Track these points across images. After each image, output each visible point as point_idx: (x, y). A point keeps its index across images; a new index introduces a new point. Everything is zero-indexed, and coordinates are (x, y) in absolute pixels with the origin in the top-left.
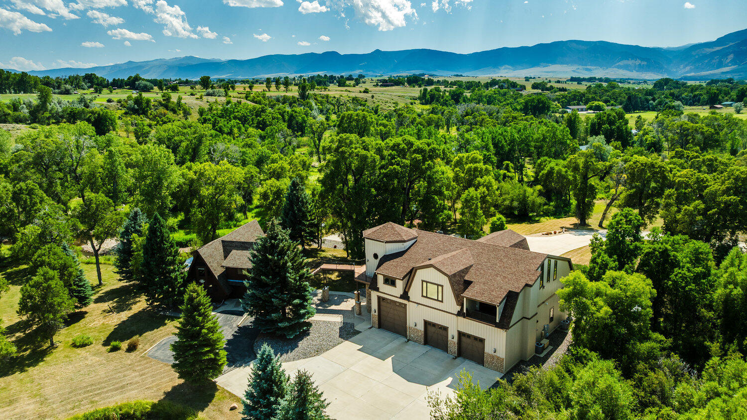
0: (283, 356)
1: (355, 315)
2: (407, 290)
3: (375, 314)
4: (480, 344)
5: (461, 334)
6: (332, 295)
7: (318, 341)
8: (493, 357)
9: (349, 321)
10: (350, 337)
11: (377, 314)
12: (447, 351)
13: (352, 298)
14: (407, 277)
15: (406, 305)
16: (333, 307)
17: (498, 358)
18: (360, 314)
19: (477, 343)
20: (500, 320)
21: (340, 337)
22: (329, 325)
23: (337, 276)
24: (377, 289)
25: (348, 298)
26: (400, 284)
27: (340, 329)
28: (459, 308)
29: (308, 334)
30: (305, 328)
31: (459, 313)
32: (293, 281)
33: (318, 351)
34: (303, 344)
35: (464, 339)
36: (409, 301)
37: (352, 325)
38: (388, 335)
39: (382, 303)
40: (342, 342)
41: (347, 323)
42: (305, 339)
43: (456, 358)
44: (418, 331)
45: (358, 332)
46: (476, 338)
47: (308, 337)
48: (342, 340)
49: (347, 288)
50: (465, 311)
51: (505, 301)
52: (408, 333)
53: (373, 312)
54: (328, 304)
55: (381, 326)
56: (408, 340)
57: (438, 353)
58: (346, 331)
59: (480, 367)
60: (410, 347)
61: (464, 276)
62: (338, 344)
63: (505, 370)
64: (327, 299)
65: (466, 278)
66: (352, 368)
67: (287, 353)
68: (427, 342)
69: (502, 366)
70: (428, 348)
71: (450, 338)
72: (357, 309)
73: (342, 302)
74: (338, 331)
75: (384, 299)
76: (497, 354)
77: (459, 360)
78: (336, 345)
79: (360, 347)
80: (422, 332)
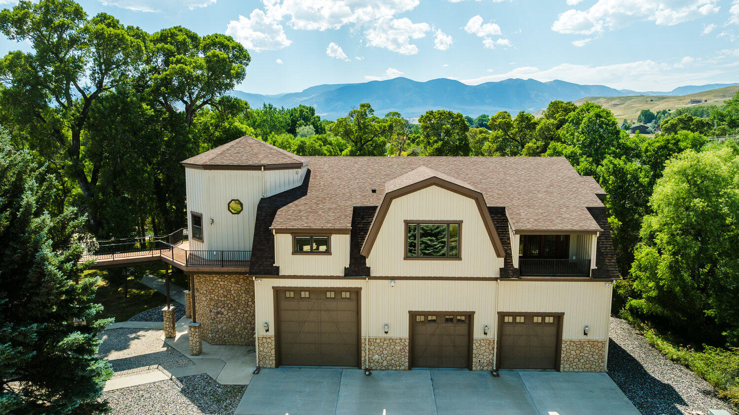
1: (190, 355)
2: (361, 255)
3: (266, 336)
4: (546, 327)
5: (505, 319)
9: (188, 372)
11: (271, 333)
12: (468, 366)
15: (357, 292)
17: (593, 344)
18: (200, 351)
19: (540, 329)
20: (598, 263)
24: (273, 273)
26: (341, 244)
27: (186, 394)
28: (500, 263)
31: (505, 273)
35: (508, 328)
36: (369, 278)
37: (207, 379)
39: (287, 303)
44: (392, 342)
45: (239, 389)
50: (516, 265)
52: (365, 354)
53: (259, 333)
55: (280, 361)
69: (601, 357)
70: (423, 373)
71: (477, 334)
74: (184, 400)
76: (591, 336)
77: (506, 375)
80: (403, 341)
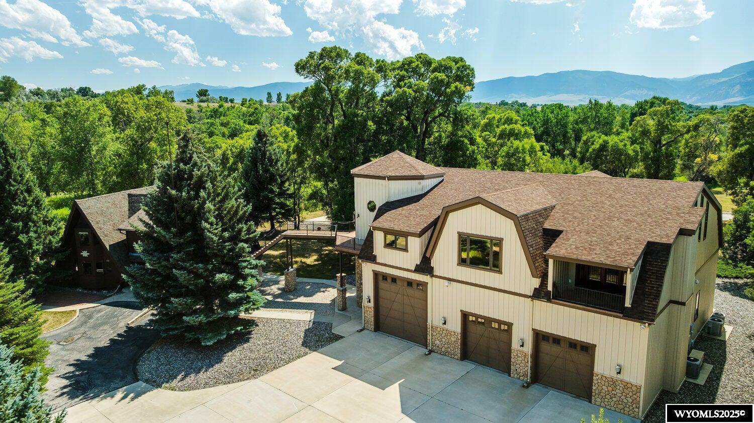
0: (187, 379)
1: (336, 310)
2: (428, 255)
3: (368, 306)
4: (582, 358)
5: (540, 337)
6: (302, 283)
7: (262, 351)
8: (613, 383)
9: (324, 319)
10: (322, 346)
11: (372, 304)
12: (508, 371)
13: (334, 287)
14: (429, 233)
15: (425, 284)
16: (302, 300)
17: (627, 385)
18: (344, 309)
19: (576, 355)
20: (634, 302)
21: (303, 345)
22: (288, 325)
23: (316, 260)
24: (372, 259)
25: (327, 286)
26: (415, 245)
27: (307, 332)
28: (536, 283)
29: (247, 340)
30: (239, 328)
31: (539, 294)
32: (215, 239)
33: (256, 371)
34: (232, 358)
35: (545, 347)
36: (432, 276)
37: (329, 326)
38: (392, 342)
39: (382, 285)
40: (306, 354)
41: (319, 323)
42: (239, 348)
43: (527, 386)
44: (449, 333)
45: (338, 338)
46: (573, 344)
47: (245, 345)
48: (307, 350)
49: (328, 274)
50: (550, 288)
51: (640, 262)
52: (429, 337)
53: (365, 303)
54: (294, 295)
55: (378, 327)
56: (430, 352)
57: (490, 376)
58: (315, 335)
59: (584, 404)
60: (432, 365)
61: (543, 223)
62: (298, 357)
63: (643, 412)
64: (292, 287)
65: (547, 226)
66: (318, 405)
67: (199, 372)
68: (465, 355)
69: (636, 402)
70: (469, 366)
71: (515, 345)
72: (339, 302)
73: (317, 292)
74: (302, 335)
75: (385, 277)
76: (625, 377)
77: (535, 390)
78: (293, 360)
79: (339, 363)
80: (456, 334)
